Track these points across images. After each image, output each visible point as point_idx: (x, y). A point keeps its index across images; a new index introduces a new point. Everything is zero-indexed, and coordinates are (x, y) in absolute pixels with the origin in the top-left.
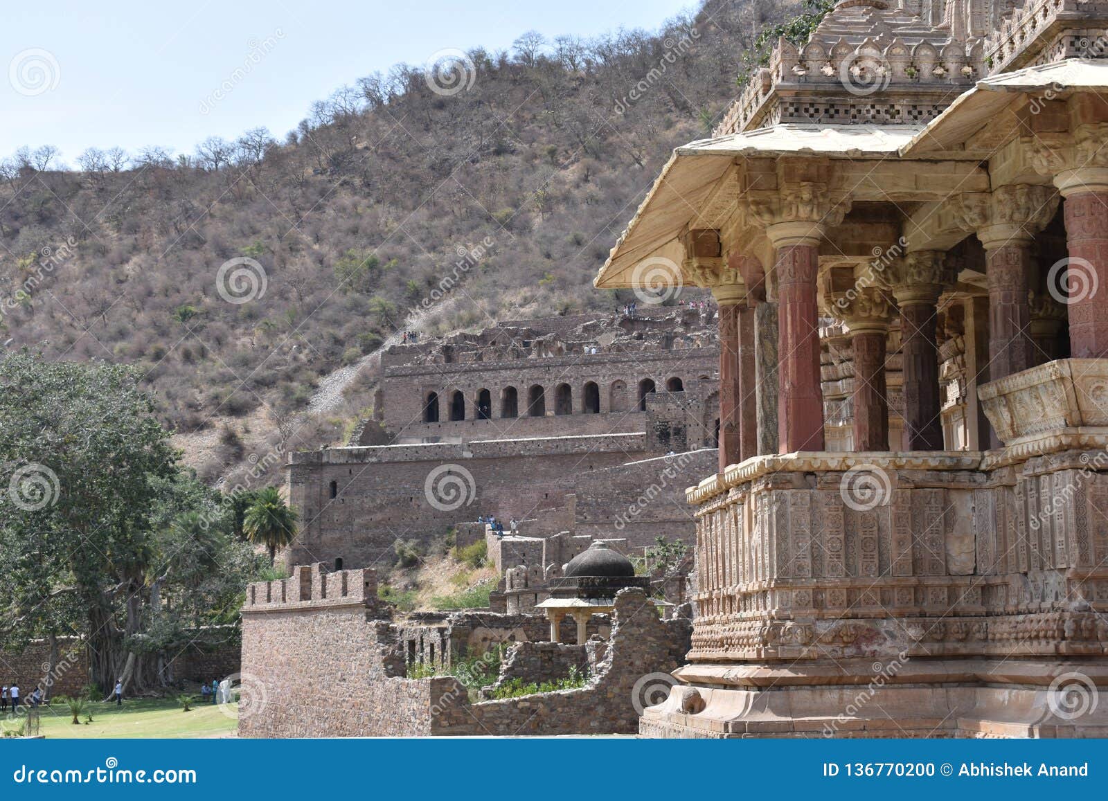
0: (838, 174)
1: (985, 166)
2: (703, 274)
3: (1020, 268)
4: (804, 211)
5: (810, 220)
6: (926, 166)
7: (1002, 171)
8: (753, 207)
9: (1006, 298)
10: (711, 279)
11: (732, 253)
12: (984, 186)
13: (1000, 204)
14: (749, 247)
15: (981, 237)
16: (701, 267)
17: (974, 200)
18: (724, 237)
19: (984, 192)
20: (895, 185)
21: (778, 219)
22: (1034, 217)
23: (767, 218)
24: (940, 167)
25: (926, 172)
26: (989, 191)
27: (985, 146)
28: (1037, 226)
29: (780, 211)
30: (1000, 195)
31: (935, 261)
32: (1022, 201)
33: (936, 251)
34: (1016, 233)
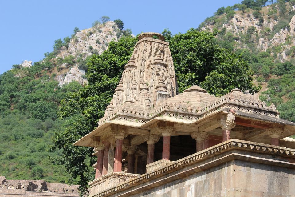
0: (127, 129)
1: (149, 131)
2: (96, 144)
3: (153, 148)
4: (122, 134)
5: (122, 136)
6: (141, 130)
7: (152, 132)
8: (114, 133)
9: (151, 152)
10: (98, 145)
11: (103, 141)
12: (149, 134)
13: (151, 137)
14: (108, 140)
15: (147, 142)
16: (96, 143)
17: (147, 136)
18: (101, 138)
19: (149, 135)
20: (135, 132)
21: (117, 135)
22: (156, 140)
23: (116, 134)
24: (143, 130)
25: (141, 131)
26: (150, 135)
27: (151, 128)
28: (156, 141)
29: (118, 134)
30: (152, 136)
31: (136, 147)
32: (155, 137)
33: (136, 145)
34: (153, 142)
